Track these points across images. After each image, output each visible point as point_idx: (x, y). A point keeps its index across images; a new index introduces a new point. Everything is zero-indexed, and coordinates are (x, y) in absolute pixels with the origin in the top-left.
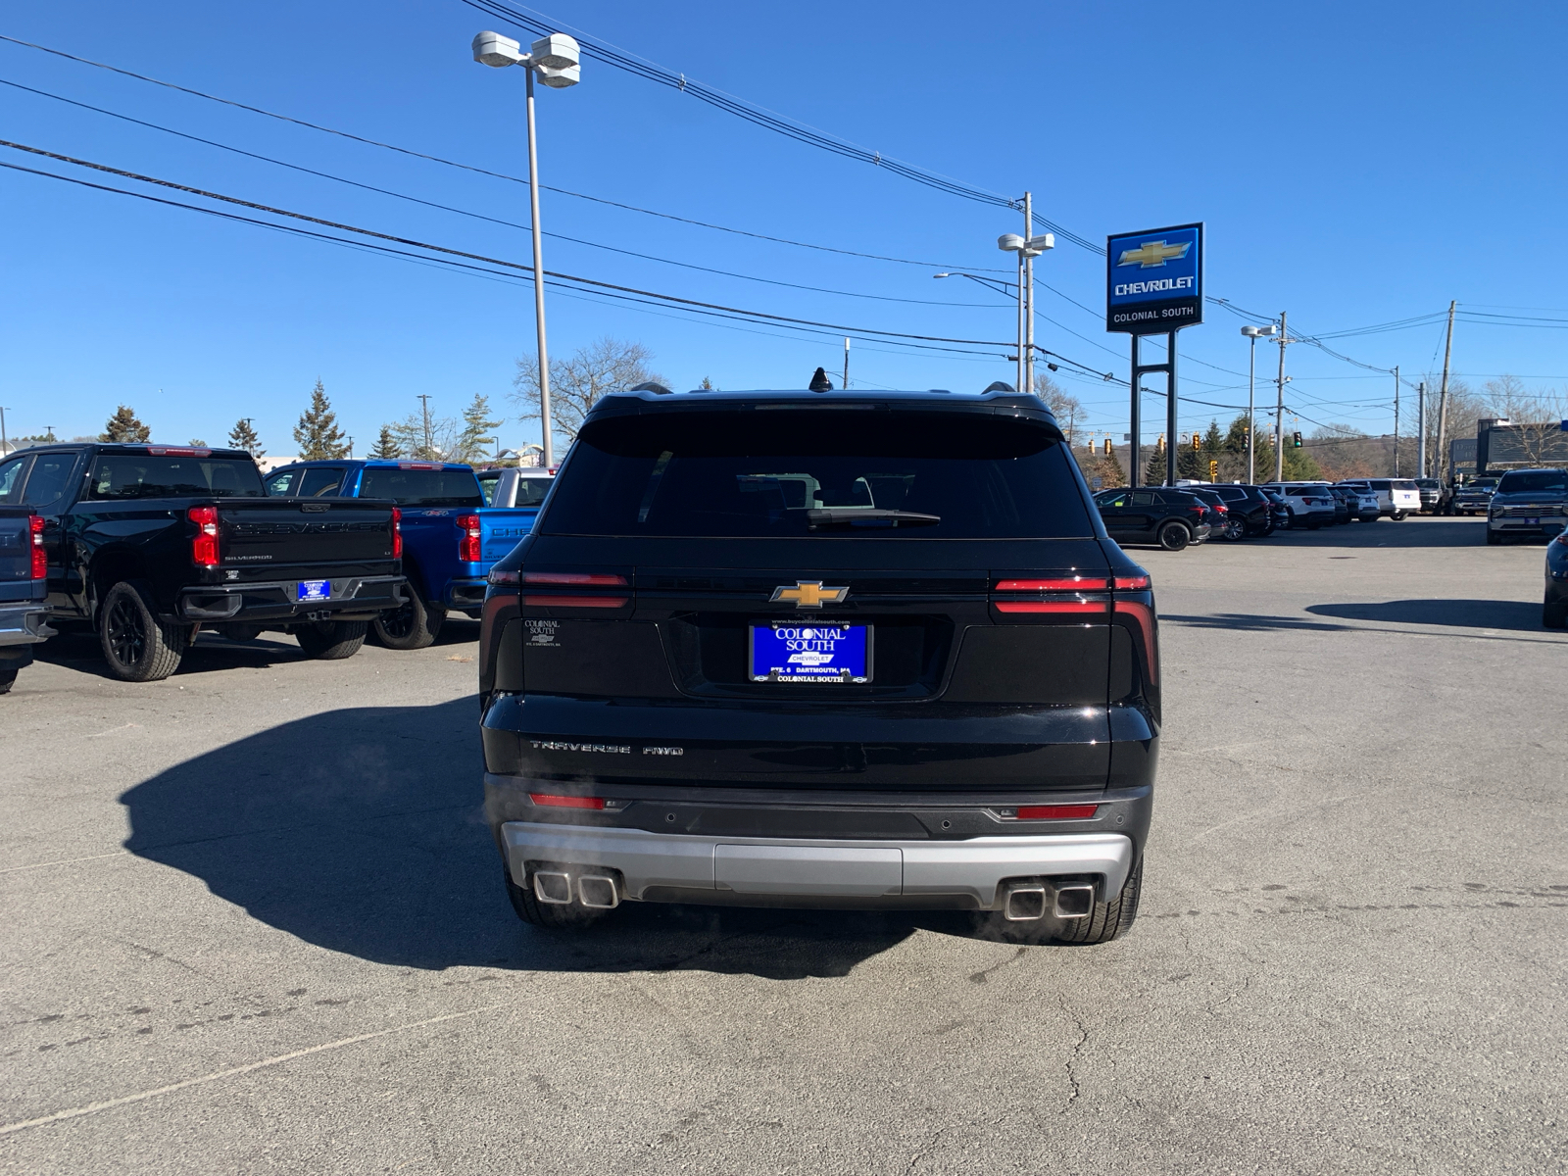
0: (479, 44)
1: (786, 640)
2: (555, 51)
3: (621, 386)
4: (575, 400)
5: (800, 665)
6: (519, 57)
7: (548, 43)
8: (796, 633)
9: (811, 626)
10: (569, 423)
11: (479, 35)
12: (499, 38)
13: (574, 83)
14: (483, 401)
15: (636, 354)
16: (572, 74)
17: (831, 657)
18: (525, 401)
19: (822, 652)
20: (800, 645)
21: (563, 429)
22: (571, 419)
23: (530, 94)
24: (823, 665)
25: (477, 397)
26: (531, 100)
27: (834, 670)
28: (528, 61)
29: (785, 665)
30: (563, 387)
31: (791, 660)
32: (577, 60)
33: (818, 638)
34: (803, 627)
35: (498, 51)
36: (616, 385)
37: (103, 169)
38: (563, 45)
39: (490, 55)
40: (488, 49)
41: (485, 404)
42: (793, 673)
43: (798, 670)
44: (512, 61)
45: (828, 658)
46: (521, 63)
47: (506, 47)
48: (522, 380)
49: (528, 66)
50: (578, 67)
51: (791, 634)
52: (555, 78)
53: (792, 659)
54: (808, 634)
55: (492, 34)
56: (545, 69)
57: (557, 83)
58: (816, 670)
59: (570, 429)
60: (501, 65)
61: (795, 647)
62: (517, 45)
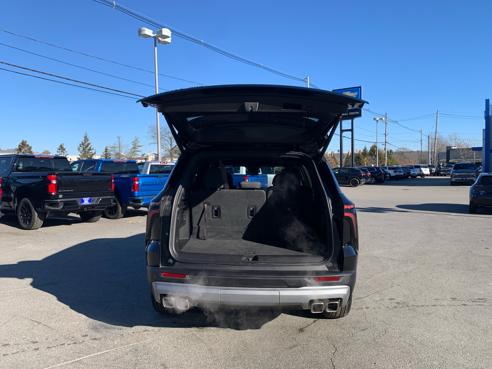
0: (140, 31)
2: (164, 33)
4: (167, 138)
6: (152, 35)
7: (162, 31)
10: (165, 146)
11: (140, 29)
12: (146, 29)
13: (169, 43)
14: (137, 139)
16: (169, 40)
18: (151, 139)
21: (163, 147)
22: (165, 144)
23: (155, 46)
25: (136, 137)
26: (156, 48)
28: (155, 36)
30: (163, 134)
32: (170, 36)
35: (146, 33)
37: (22, 68)
38: (166, 32)
39: (143, 34)
40: (143, 33)
41: (138, 140)
44: (150, 36)
46: (153, 37)
47: (149, 32)
48: (150, 132)
49: (155, 38)
50: (170, 38)
52: (163, 41)
55: (144, 28)
56: (160, 39)
57: (164, 43)
60: (146, 37)
62: (152, 31)
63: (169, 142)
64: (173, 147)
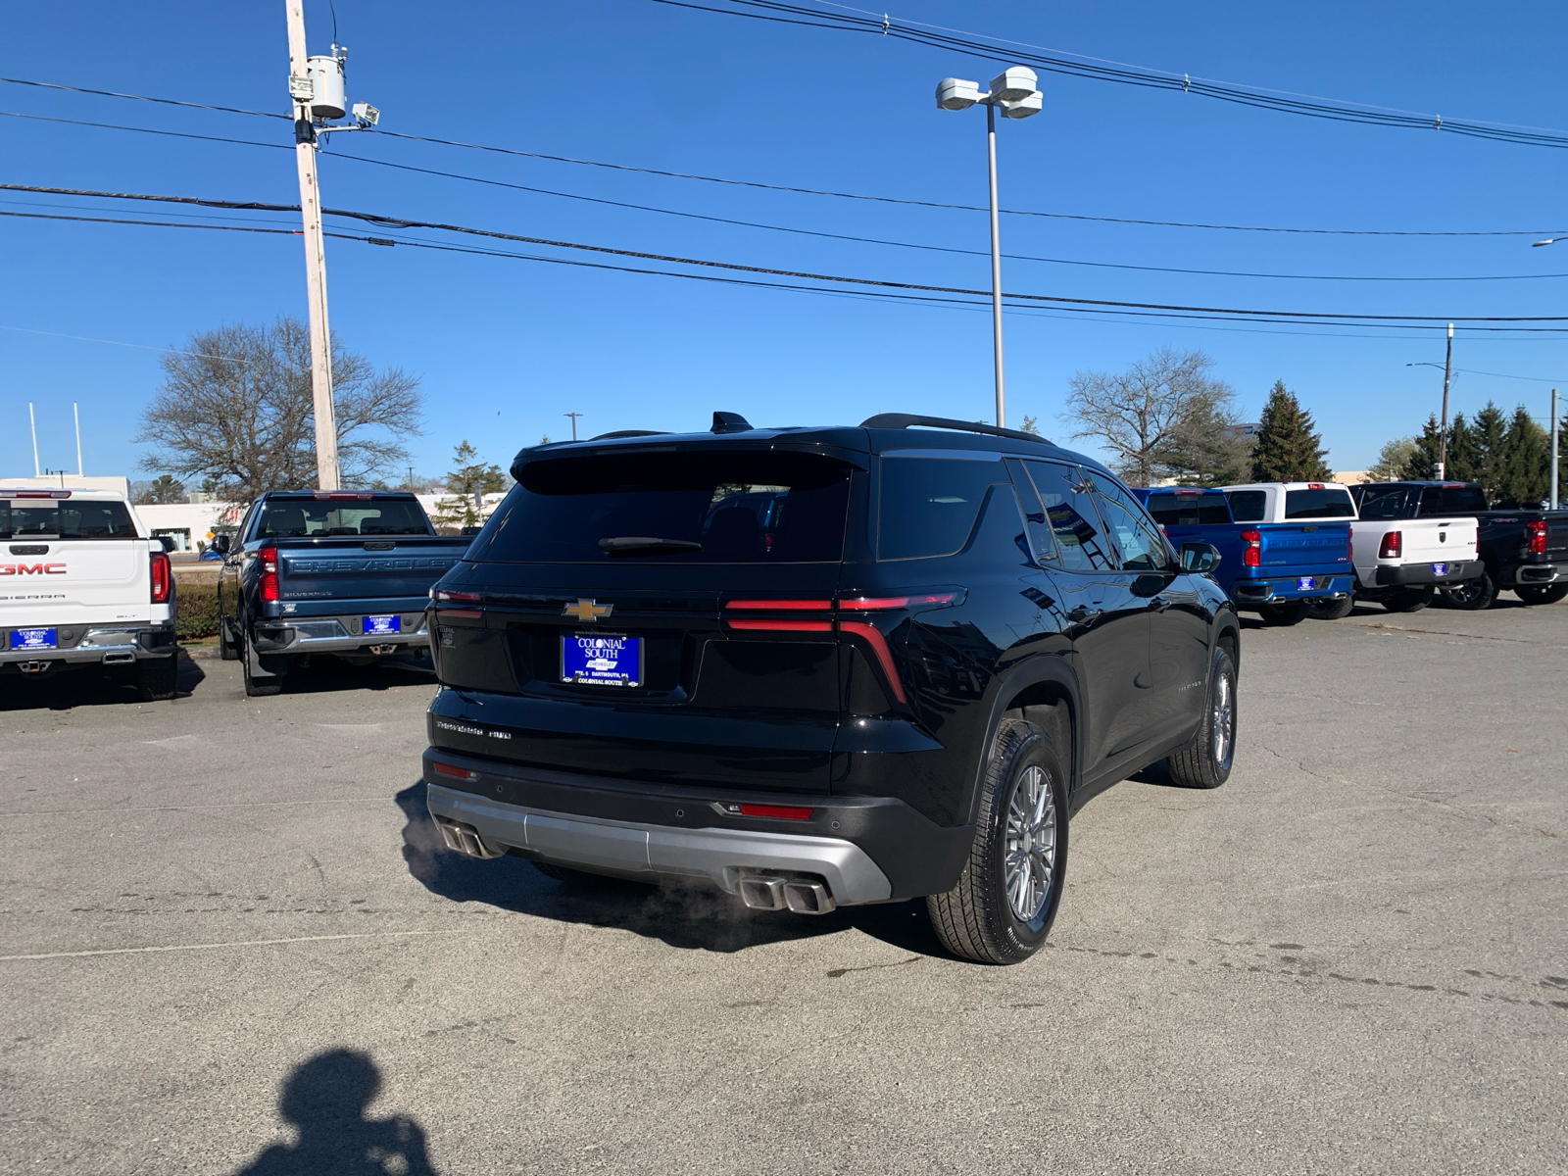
0: (940, 91)
1: (585, 648)
2: (1010, 84)
3: (1177, 396)
4: (1128, 415)
5: (594, 670)
6: (979, 97)
7: (1003, 78)
8: (592, 642)
9: (602, 637)
10: (1120, 439)
11: (940, 84)
12: (958, 82)
13: (1037, 110)
14: (1031, 423)
15: (1195, 362)
16: (1034, 102)
17: (615, 663)
18: (1076, 419)
19: (609, 660)
20: (594, 653)
21: (1114, 445)
22: (1123, 435)
23: (991, 129)
24: (610, 671)
25: (1026, 419)
26: (992, 135)
27: (618, 675)
28: (989, 99)
29: (585, 669)
30: (1117, 402)
31: (588, 666)
32: (1032, 87)
33: (607, 648)
34: (596, 638)
35: (957, 95)
36: (1172, 396)
38: (1020, 77)
39: (950, 100)
40: (948, 95)
41: (1033, 426)
42: (590, 677)
43: (594, 674)
44: (972, 102)
45: (613, 665)
46: (982, 102)
47: (966, 89)
48: (1075, 398)
49: (989, 103)
50: (1039, 95)
51: (588, 643)
52: (1017, 109)
53: (590, 664)
54: (600, 643)
55: (951, 79)
56: (1006, 104)
57: (1020, 114)
58: (605, 675)
59: (1121, 444)
60: (962, 107)
61: (591, 654)
62: (976, 85)
63: (1137, 424)
64: (1149, 440)
